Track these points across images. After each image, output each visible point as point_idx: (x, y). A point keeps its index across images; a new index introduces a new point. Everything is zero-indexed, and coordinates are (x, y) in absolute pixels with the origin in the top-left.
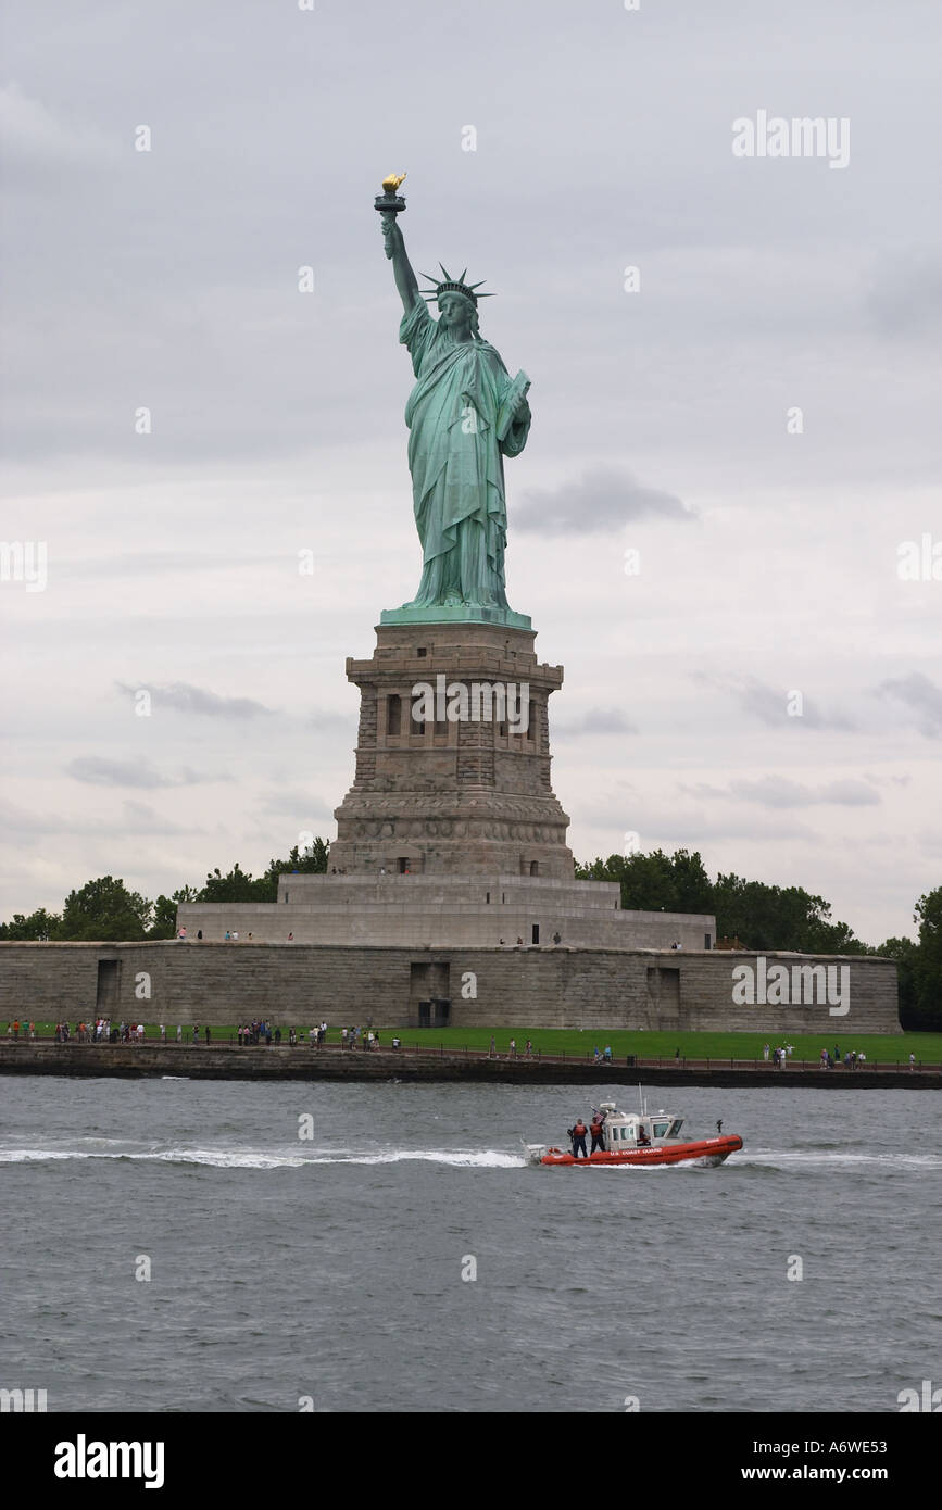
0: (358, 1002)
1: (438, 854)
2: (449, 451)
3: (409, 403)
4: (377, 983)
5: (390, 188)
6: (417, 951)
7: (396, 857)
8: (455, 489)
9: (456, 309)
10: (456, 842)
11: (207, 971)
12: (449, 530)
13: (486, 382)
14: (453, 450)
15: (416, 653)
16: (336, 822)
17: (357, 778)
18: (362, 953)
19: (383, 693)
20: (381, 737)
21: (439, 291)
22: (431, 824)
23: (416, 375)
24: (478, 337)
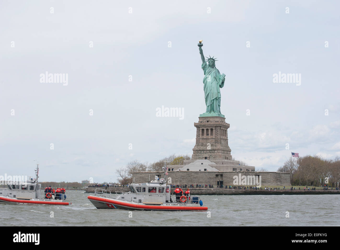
0: (207, 181)
1: (212, 156)
2: (212, 87)
3: (204, 79)
4: (210, 178)
5: (200, 42)
6: (217, 172)
7: (204, 157)
8: (213, 93)
9: (212, 63)
10: (215, 154)
11: (182, 176)
12: (212, 100)
13: (217, 75)
14: (213, 86)
15: (207, 121)
16: (193, 151)
17: (196, 143)
18: (208, 173)
19: (201, 129)
20: (201, 136)
21: (208, 60)
22: (211, 151)
23: (205, 74)
24: (215, 68)
